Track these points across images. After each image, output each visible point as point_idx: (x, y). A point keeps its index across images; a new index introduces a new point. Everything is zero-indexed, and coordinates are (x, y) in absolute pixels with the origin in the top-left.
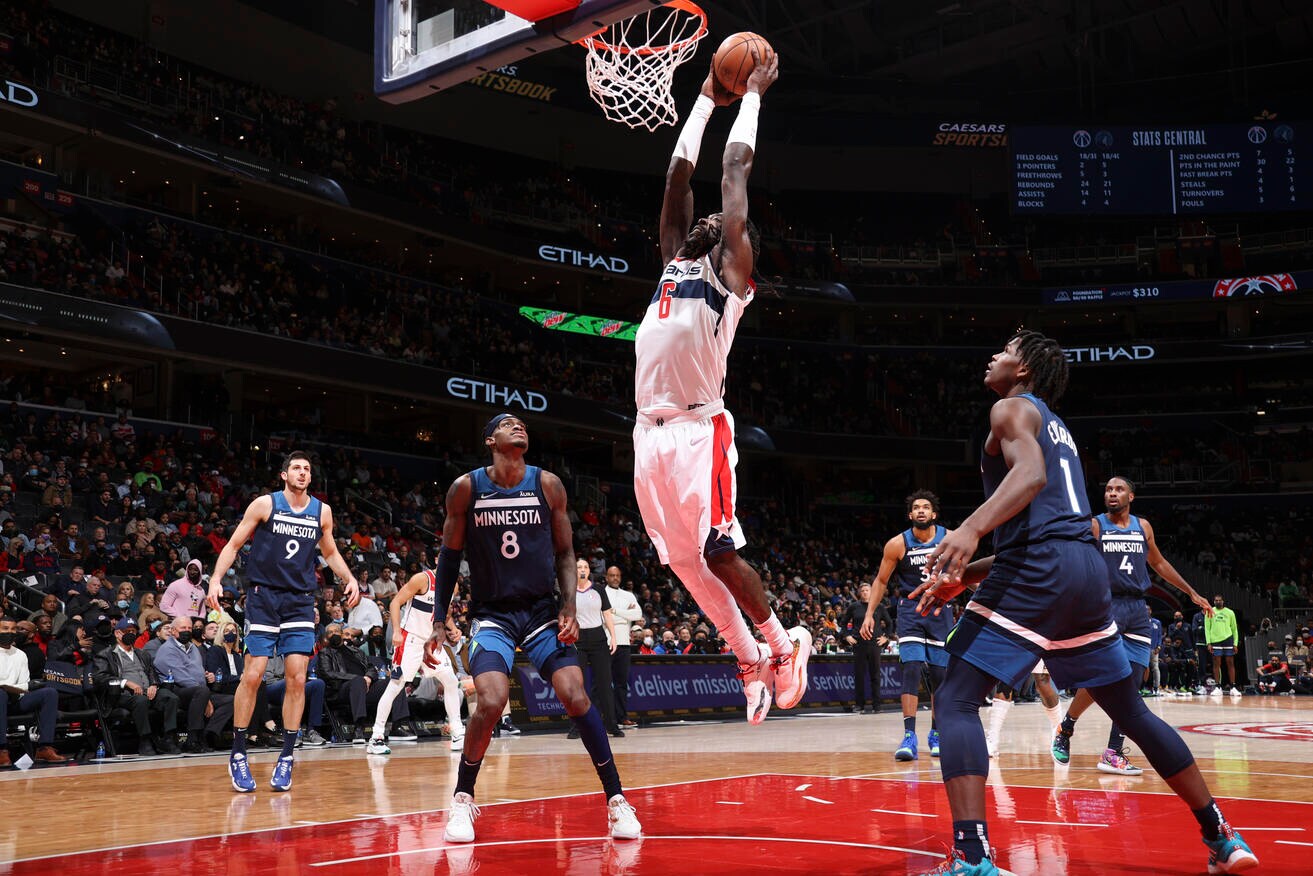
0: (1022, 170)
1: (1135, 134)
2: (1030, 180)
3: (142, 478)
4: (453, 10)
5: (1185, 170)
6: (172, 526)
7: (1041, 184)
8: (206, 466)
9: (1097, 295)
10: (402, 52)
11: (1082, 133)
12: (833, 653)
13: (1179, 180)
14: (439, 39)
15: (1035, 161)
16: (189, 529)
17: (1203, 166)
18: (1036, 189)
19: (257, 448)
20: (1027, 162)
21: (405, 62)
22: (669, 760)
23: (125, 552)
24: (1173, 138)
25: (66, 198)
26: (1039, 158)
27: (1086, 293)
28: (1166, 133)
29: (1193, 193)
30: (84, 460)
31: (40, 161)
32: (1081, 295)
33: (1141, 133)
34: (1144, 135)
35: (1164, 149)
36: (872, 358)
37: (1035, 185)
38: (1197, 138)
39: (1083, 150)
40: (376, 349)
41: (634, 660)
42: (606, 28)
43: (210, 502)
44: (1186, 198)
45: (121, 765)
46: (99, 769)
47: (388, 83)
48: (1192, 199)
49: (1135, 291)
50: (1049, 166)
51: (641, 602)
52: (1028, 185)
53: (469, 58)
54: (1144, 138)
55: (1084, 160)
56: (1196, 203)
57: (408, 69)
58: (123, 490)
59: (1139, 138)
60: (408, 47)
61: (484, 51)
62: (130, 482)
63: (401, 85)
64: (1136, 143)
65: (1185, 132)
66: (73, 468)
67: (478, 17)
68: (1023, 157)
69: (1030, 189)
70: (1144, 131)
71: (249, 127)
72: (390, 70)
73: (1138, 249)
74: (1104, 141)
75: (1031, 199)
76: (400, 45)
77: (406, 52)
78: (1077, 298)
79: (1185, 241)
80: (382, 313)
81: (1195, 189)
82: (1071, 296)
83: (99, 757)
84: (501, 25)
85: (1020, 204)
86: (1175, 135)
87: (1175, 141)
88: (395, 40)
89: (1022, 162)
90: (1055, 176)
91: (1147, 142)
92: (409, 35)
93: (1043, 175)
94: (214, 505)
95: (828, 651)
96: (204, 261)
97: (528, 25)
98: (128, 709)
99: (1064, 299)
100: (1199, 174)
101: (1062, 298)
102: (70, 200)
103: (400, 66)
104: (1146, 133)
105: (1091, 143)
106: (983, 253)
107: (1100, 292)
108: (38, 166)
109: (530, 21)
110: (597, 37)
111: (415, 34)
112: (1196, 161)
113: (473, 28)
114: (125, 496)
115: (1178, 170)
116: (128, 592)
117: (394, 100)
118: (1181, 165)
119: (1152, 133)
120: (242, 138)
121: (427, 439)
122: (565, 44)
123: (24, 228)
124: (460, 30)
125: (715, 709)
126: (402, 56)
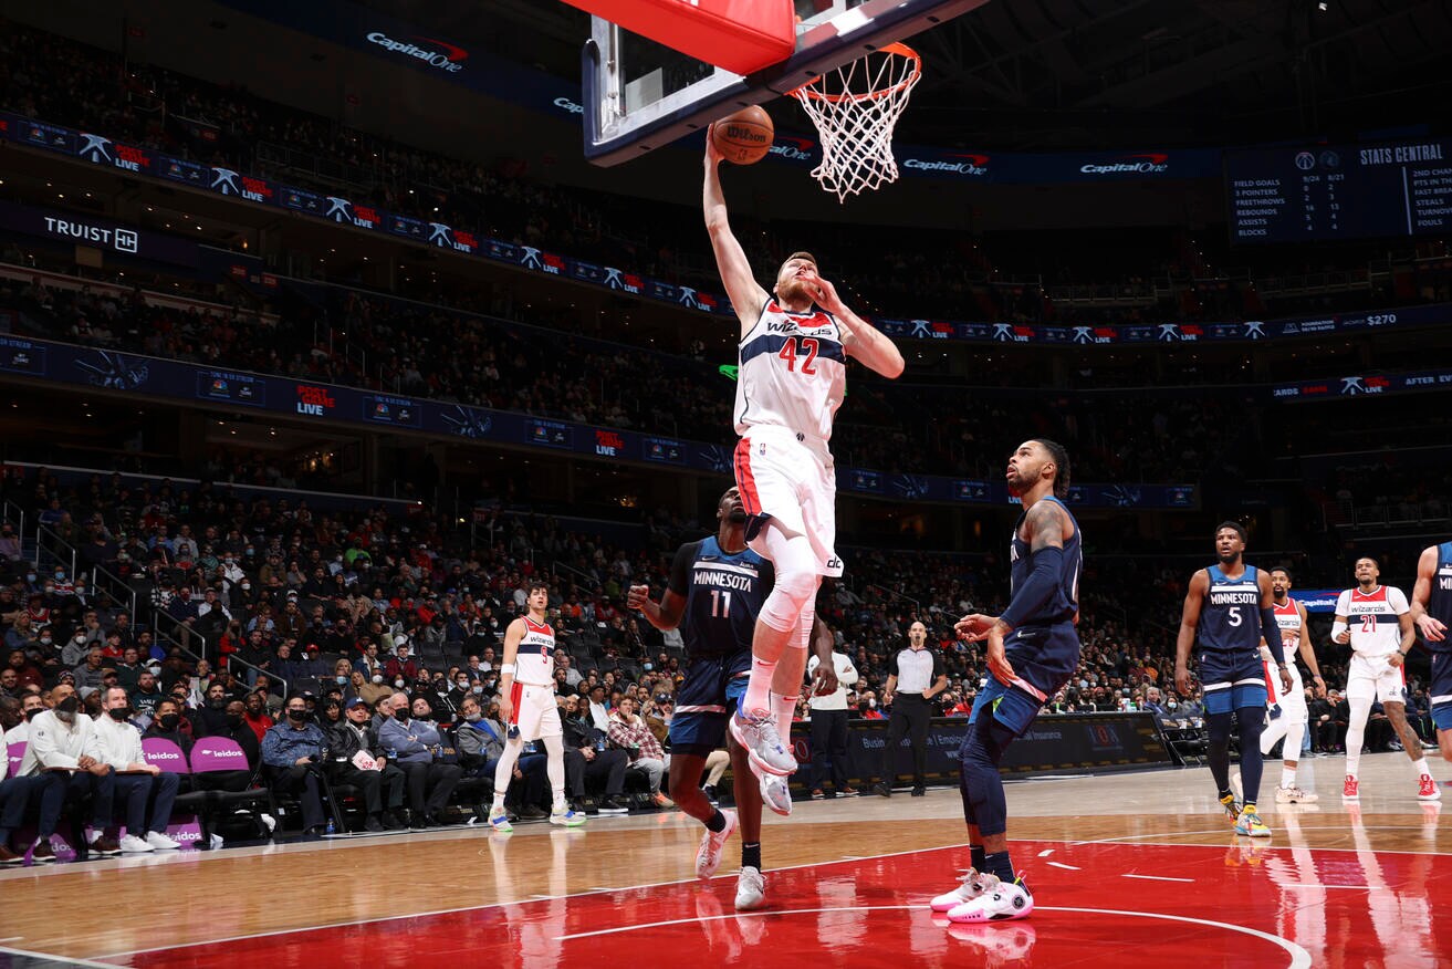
0: (1241, 198)
1: (1363, 152)
2: (1249, 208)
3: (353, 555)
4: (661, 69)
5: (1419, 187)
6: (385, 601)
7: (1263, 212)
8: (414, 539)
9: (1329, 325)
10: (611, 114)
11: (1305, 155)
12: (1063, 713)
13: (1413, 199)
14: (648, 99)
15: (1256, 188)
16: (401, 603)
17: (1440, 182)
18: (1256, 217)
19: (462, 520)
20: (1246, 189)
21: (615, 124)
22: (901, 827)
23: (341, 629)
24: (1405, 154)
25: (271, 281)
26: (1259, 183)
27: (1316, 323)
28: (1398, 150)
29: (1430, 212)
30: (297, 538)
31: (245, 245)
32: (1311, 326)
33: (1370, 151)
34: (1373, 153)
35: (1396, 166)
36: (1086, 402)
37: (1257, 212)
38: (1432, 152)
39: (1308, 173)
40: (579, 415)
41: (853, 725)
42: (819, 77)
43: (420, 576)
44: (1423, 218)
45: (350, 841)
46: (330, 845)
47: (597, 147)
48: (1428, 217)
49: (1370, 319)
50: (1270, 192)
51: (857, 665)
52: (1248, 213)
53: (680, 116)
54: (1373, 157)
55: (1307, 184)
56: (1434, 222)
57: (617, 131)
58: (335, 568)
59: (1367, 157)
60: (617, 108)
61: (694, 109)
62: (341, 558)
63: (611, 148)
64: (1364, 163)
65: (1418, 147)
66: (286, 544)
67: (687, 74)
68: (1242, 184)
69: (1251, 217)
70: (1373, 149)
71: (443, 199)
72: (599, 133)
73: (1371, 274)
74: (1330, 161)
75: (1252, 227)
76: (608, 107)
77: (615, 114)
78: (1306, 329)
79: (1422, 263)
80: (582, 379)
81: (1433, 207)
82: (1300, 327)
83: (329, 833)
84: (713, 81)
85: (1241, 233)
86: (1407, 151)
87: (1408, 157)
88: (604, 103)
89: (1241, 189)
90: (1277, 201)
91: (1377, 160)
92: (618, 98)
93: (1264, 202)
94: (423, 579)
95: (1058, 711)
96: (403, 334)
97: (739, 79)
98: (354, 785)
99: (1291, 332)
100: (1436, 191)
101: (1290, 330)
102: (273, 282)
103: (609, 129)
104: (1376, 151)
105: (1315, 165)
106: (1203, 287)
107: (1332, 322)
108: (244, 250)
109: (741, 75)
110: (809, 88)
111: (623, 96)
112: (1431, 177)
113: (682, 86)
114: (337, 573)
115: (1412, 188)
116: (346, 669)
117: (604, 163)
118: (1415, 183)
119: (1381, 150)
120: (436, 209)
121: (631, 505)
122: (776, 96)
123: (235, 312)
124: (669, 89)
125: (942, 773)
126: (611, 119)
